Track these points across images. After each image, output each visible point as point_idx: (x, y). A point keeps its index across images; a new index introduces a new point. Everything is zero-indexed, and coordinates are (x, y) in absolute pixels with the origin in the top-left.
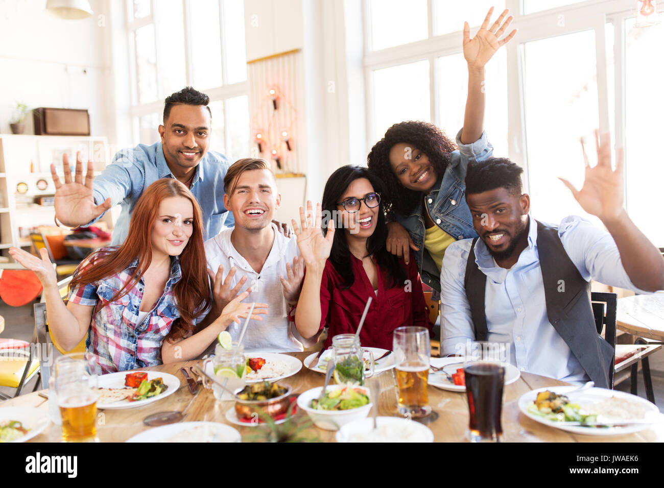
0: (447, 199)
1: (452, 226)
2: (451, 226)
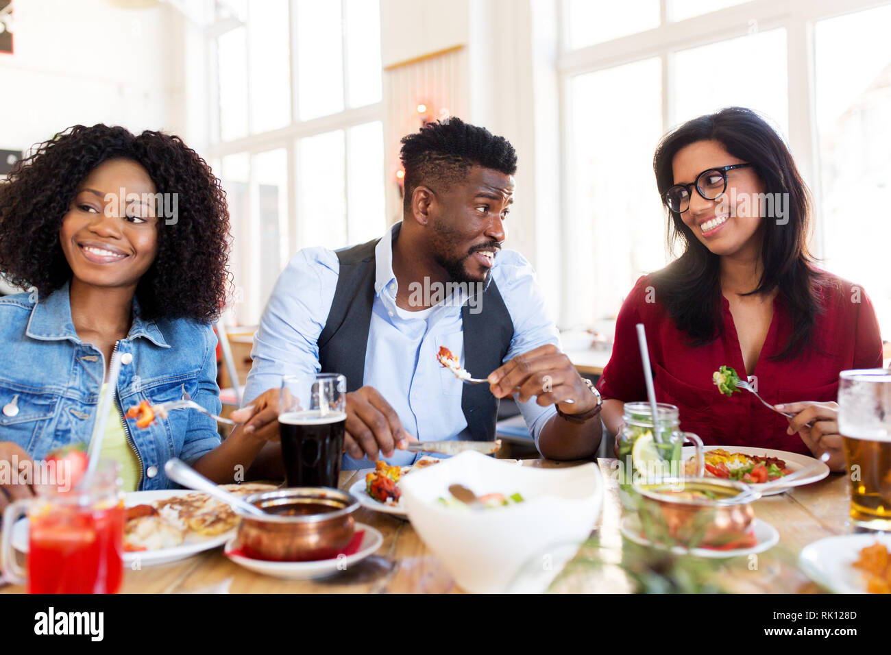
0: (178, 384)
1: (153, 439)
2: (150, 437)
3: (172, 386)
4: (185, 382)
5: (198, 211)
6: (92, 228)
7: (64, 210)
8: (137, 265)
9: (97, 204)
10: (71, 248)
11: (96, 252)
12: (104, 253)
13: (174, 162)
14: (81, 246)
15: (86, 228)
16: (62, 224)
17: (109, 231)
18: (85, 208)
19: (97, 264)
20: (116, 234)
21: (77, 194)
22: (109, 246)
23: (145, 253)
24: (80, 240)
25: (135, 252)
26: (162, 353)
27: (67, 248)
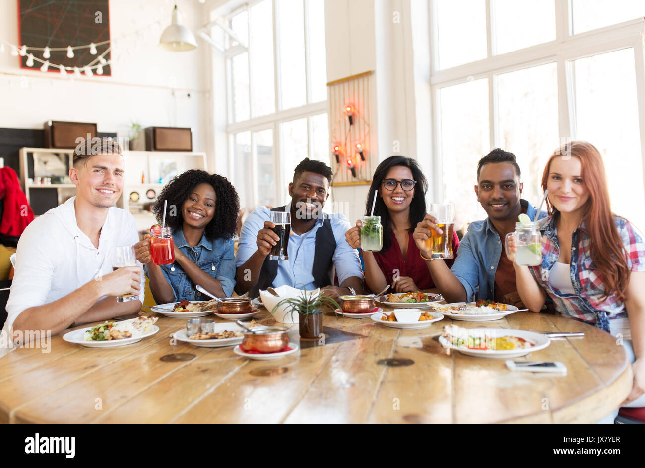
3: (208, 264)
4: (214, 262)
5: (231, 204)
6: (194, 206)
7: (185, 199)
8: (207, 220)
9: (196, 198)
10: (185, 211)
11: (194, 214)
12: (197, 215)
13: (223, 186)
14: (189, 212)
15: (192, 206)
16: (184, 204)
17: (200, 208)
18: (193, 200)
19: (194, 219)
20: (202, 209)
21: (190, 194)
22: (198, 212)
23: (210, 217)
24: (189, 210)
25: (207, 216)
26: (209, 252)
27: (184, 213)
